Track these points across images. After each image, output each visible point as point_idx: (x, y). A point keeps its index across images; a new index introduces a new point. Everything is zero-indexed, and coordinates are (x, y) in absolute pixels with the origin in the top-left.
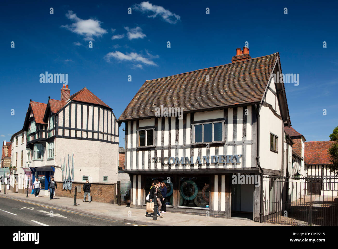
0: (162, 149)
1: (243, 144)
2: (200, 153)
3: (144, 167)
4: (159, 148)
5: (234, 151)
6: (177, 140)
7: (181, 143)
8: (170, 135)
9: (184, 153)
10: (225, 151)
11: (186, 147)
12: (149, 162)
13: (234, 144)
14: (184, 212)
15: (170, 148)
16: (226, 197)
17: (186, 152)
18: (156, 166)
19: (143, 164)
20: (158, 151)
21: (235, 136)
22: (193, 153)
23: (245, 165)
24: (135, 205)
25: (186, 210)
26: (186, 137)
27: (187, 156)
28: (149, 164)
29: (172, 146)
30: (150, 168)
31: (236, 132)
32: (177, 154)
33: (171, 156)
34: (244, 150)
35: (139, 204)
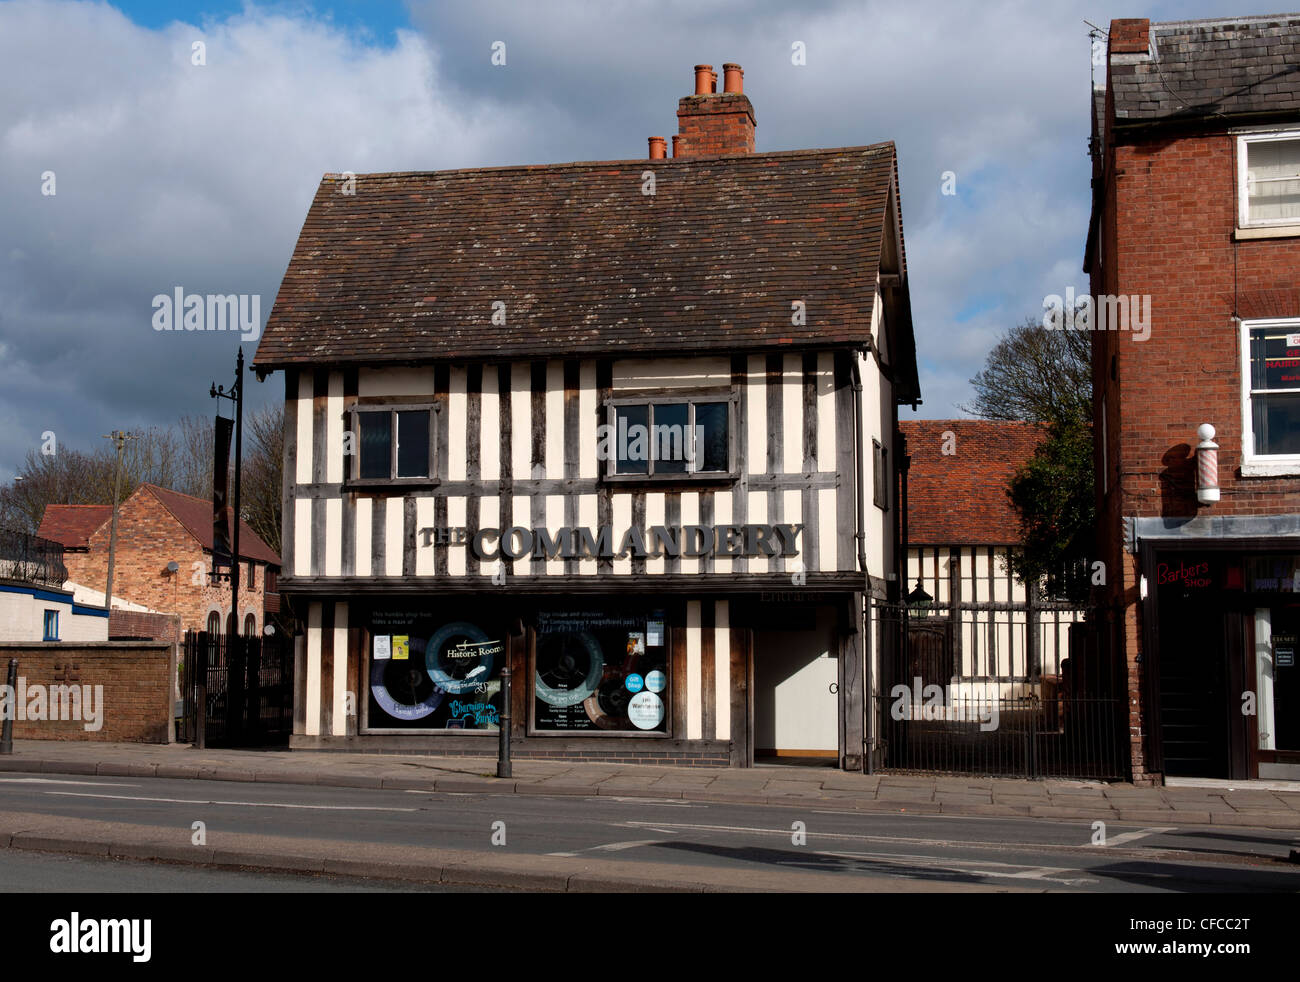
0: (473, 491)
1: (807, 485)
2: (638, 515)
3: (384, 570)
4: (456, 489)
5: (775, 509)
6: (538, 458)
7: (555, 469)
8: (506, 438)
9: (572, 512)
10: (739, 509)
11: (579, 487)
12: (410, 547)
13: (772, 484)
14: (561, 754)
15: (506, 489)
16: (736, 683)
17: (577, 507)
18: (441, 563)
19: (378, 553)
20: (450, 499)
21: (776, 456)
22: (609, 511)
23: (815, 564)
24: (317, 739)
25: (565, 746)
26: (576, 450)
27: (582, 524)
28: (410, 554)
29: (514, 484)
30: (415, 571)
31: (781, 440)
32: (538, 514)
33: (511, 522)
34: (809, 509)
35: (339, 728)
